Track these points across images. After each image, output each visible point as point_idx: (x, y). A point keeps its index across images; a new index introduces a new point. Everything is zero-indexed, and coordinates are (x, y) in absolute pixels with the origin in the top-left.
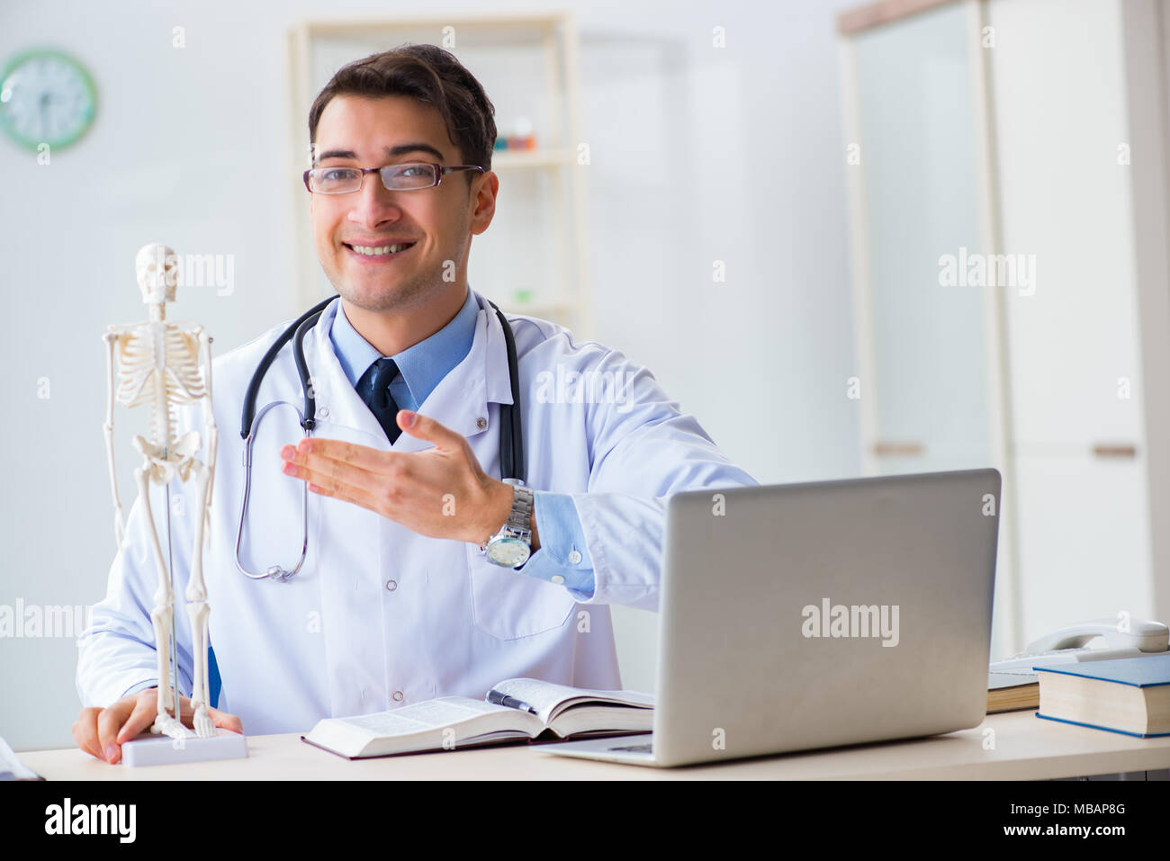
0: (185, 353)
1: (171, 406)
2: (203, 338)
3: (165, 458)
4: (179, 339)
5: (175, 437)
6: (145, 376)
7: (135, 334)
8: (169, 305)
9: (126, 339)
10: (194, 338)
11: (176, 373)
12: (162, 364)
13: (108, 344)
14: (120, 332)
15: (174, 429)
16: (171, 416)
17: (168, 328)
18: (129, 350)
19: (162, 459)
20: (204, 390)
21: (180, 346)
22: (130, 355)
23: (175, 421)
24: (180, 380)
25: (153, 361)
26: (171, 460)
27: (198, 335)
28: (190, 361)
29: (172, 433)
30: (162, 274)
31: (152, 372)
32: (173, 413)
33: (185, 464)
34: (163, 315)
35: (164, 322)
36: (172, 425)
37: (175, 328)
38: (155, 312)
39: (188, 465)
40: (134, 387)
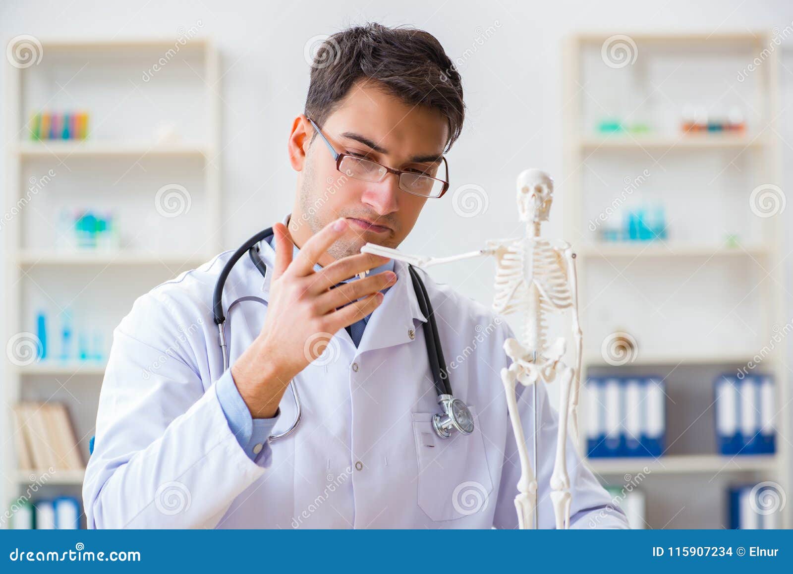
0: (555, 266)
1: (543, 314)
2: (568, 254)
3: (535, 361)
4: (549, 254)
5: (545, 341)
6: (515, 286)
7: (510, 249)
8: (543, 224)
9: (501, 253)
10: (562, 253)
11: (542, 285)
12: (530, 276)
14: (495, 247)
15: (544, 335)
16: (543, 323)
17: (539, 244)
18: (504, 263)
19: (529, 362)
20: (569, 301)
21: (552, 259)
22: (505, 267)
23: (546, 328)
24: (546, 291)
25: (522, 273)
26: (540, 363)
27: (564, 250)
28: (559, 274)
29: (543, 338)
30: (534, 195)
31: (521, 282)
32: (544, 320)
33: (548, 366)
34: (537, 232)
35: (537, 239)
36: (544, 331)
37: (547, 244)
38: (530, 229)
39: (552, 367)
40: (505, 296)
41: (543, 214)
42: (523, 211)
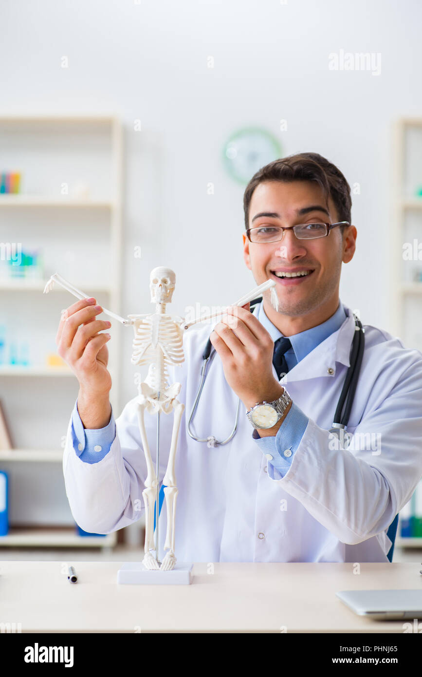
0: (175, 334)
3: (158, 398)
5: (166, 385)
6: (146, 348)
7: (144, 321)
9: (138, 324)
10: (179, 325)
11: (164, 347)
12: (156, 341)
14: (134, 320)
16: (165, 372)
18: (140, 331)
19: (155, 399)
21: (172, 329)
22: (140, 334)
25: (151, 338)
28: (177, 339)
29: (165, 382)
30: (161, 285)
31: (149, 345)
32: (166, 370)
33: (169, 401)
34: (163, 310)
35: (163, 315)
36: (165, 378)
37: (169, 318)
38: (159, 308)
39: (170, 403)
40: (140, 353)
41: (167, 298)
42: (154, 295)
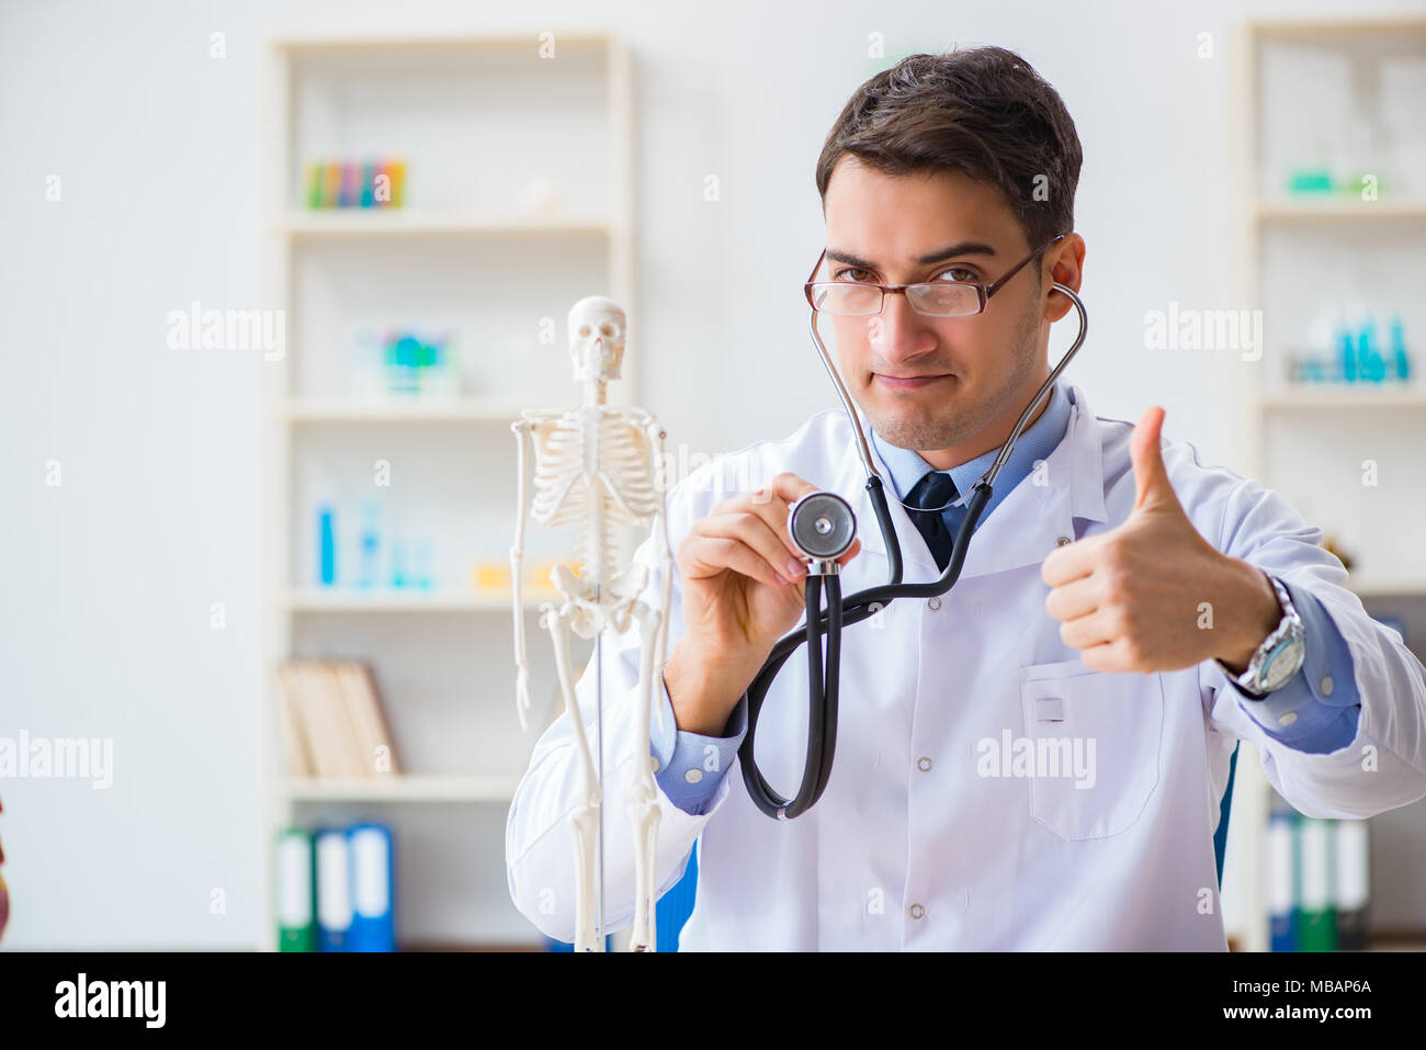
0: (632, 451)
2: (653, 432)
3: (598, 599)
4: (621, 432)
5: (613, 569)
6: (568, 483)
7: (560, 423)
8: (612, 385)
9: (548, 431)
10: (642, 430)
11: (612, 480)
12: (594, 467)
13: (519, 436)
14: (538, 421)
15: (613, 559)
16: (611, 541)
17: (606, 416)
18: (551, 445)
19: (591, 600)
20: (650, 507)
21: (628, 440)
22: (552, 453)
23: (616, 547)
24: (618, 490)
25: (581, 462)
26: (607, 602)
27: (646, 427)
28: (638, 463)
29: (611, 563)
30: (599, 340)
31: (579, 477)
32: (612, 536)
33: (625, 606)
34: (602, 397)
35: (602, 408)
36: (612, 553)
37: (617, 416)
38: (591, 393)
39: (627, 609)
40: (552, 499)
41: (611, 370)
42: (582, 364)
